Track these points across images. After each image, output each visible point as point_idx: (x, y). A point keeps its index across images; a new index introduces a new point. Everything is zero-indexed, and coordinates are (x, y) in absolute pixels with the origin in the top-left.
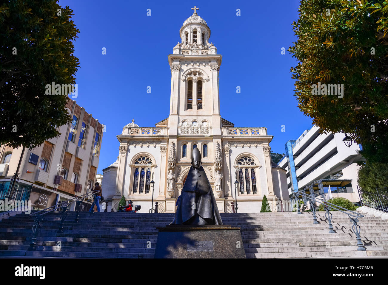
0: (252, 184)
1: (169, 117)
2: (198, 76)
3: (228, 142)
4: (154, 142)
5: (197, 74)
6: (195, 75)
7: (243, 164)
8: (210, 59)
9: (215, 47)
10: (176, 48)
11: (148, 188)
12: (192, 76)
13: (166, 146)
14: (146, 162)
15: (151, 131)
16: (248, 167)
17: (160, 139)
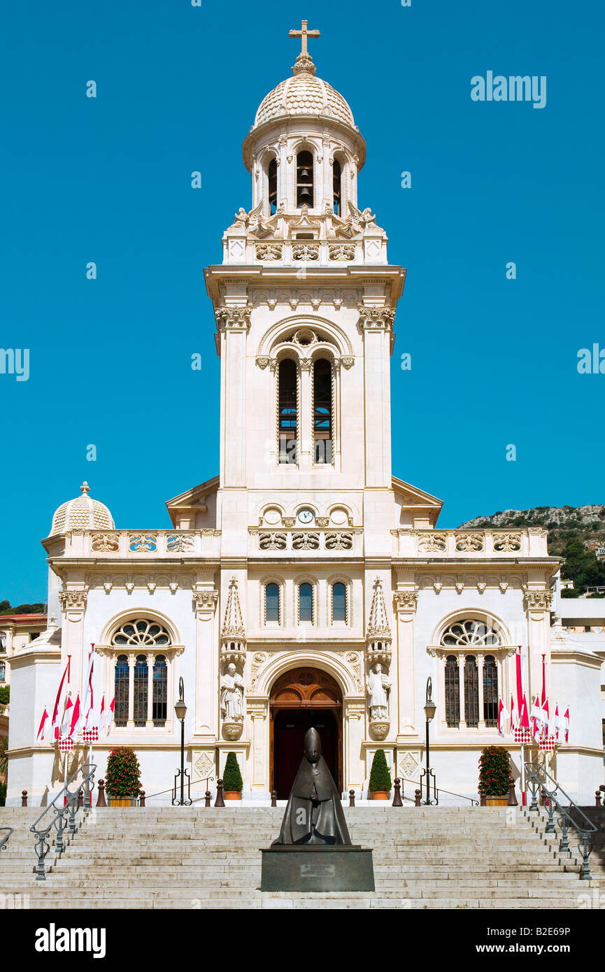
0: (485, 699)
1: (219, 494)
2: (315, 345)
3: (416, 575)
4: (174, 578)
5: (315, 338)
6: (305, 341)
7: (460, 643)
8: (360, 283)
9: (381, 232)
10: (235, 237)
11: (160, 713)
12: (295, 345)
13: (212, 589)
14: (152, 638)
15: (162, 541)
16: (476, 652)
17: (191, 567)
